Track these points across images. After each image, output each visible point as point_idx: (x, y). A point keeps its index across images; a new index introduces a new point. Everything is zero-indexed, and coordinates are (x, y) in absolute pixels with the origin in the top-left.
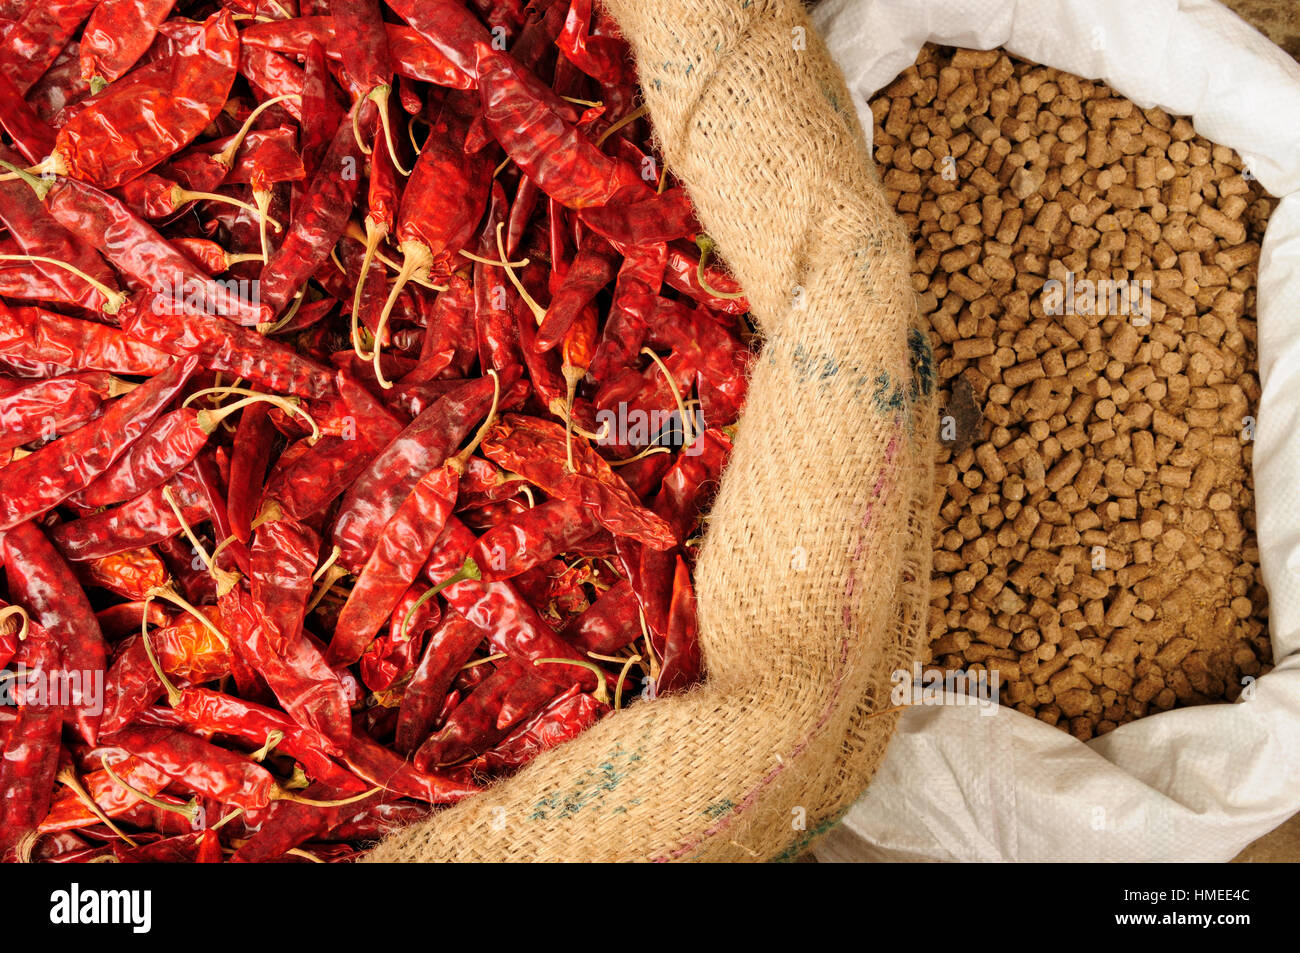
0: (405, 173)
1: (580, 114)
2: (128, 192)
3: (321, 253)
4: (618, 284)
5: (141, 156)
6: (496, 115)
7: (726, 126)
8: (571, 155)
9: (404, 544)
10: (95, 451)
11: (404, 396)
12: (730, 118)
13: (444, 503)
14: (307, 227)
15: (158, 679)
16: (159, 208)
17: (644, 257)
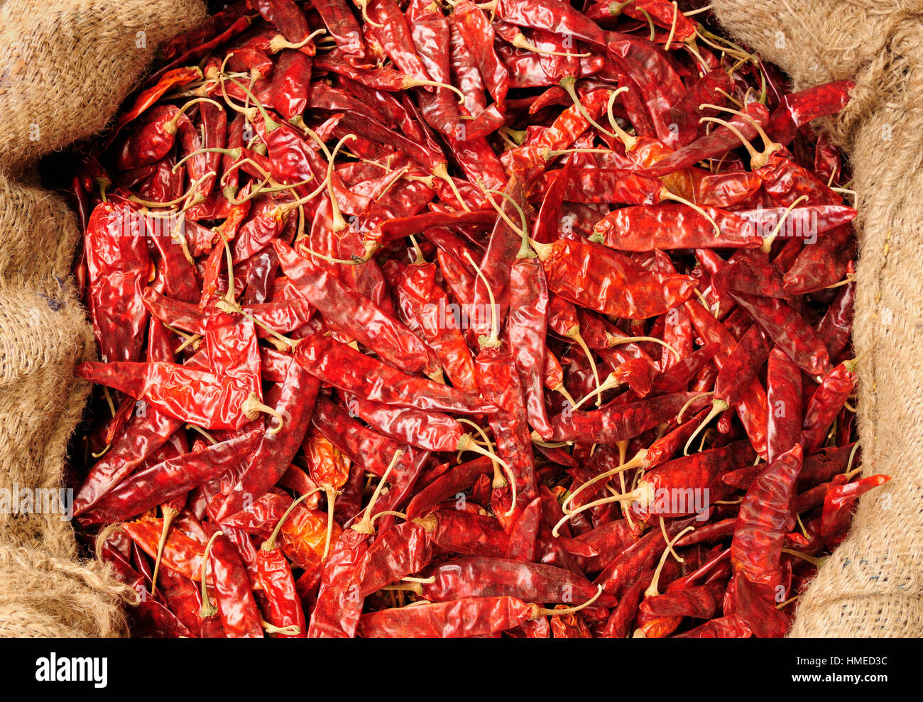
0: (685, 453)
1: (795, 531)
2: (555, 301)
3: (602, 436)
4: (707, 624)
5: (581, 294)
6: (763, 484)
7: (857, 624)
8: (766, 542)
9: (464, 617)
10: (392, 389)
11: (551, 546)
12: (864, 624)
13: (506, 622)
14: (611, 418)
15: (274, 527)
16: (558, 325)
17: (734, 628)
